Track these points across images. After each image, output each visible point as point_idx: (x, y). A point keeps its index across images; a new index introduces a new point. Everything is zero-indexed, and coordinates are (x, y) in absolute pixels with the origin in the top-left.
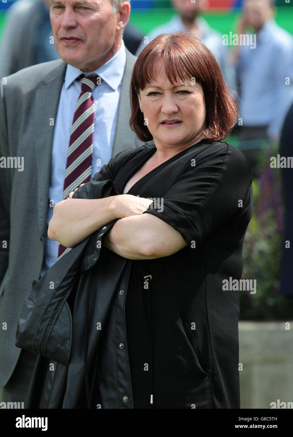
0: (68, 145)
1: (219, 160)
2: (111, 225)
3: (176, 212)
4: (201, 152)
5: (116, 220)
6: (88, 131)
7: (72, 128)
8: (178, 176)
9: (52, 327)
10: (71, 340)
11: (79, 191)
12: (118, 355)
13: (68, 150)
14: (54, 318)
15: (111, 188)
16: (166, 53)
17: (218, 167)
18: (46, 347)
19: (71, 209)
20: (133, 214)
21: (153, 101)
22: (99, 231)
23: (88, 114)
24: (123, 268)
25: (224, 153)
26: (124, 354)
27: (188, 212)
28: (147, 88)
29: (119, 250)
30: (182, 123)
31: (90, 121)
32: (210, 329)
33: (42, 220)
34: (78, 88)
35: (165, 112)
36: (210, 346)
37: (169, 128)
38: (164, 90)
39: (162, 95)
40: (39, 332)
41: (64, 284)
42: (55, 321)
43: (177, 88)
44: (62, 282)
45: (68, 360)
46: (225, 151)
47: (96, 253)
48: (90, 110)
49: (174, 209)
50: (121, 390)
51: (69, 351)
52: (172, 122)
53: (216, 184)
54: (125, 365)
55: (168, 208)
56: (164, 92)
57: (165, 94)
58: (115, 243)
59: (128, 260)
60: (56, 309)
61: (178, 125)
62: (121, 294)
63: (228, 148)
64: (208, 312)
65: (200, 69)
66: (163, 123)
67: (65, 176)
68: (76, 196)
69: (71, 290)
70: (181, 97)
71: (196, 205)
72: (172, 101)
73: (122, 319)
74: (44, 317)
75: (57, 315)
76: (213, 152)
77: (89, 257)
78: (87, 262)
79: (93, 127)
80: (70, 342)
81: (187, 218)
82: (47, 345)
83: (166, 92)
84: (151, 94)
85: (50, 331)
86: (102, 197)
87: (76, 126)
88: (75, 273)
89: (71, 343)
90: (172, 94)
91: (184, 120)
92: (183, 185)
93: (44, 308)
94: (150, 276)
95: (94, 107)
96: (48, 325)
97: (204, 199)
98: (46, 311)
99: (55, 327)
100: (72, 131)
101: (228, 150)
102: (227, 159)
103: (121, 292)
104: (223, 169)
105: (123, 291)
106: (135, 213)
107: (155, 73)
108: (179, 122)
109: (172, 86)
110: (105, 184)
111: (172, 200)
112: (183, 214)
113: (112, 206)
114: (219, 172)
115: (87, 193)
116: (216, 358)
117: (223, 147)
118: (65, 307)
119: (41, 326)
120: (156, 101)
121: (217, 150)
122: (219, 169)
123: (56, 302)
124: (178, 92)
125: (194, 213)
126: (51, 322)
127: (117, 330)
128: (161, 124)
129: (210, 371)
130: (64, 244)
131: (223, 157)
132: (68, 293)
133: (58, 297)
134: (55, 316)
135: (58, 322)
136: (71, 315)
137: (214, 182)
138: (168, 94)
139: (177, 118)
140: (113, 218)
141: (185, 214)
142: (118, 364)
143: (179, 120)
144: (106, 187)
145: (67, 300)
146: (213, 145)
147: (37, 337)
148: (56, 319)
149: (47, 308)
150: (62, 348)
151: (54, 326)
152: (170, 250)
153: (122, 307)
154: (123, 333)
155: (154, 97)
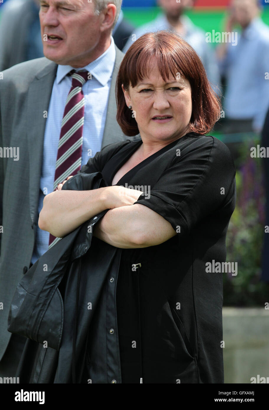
0: (59, 137)
1: (206, 153)
2: (102, 215)
3: (166, 203)
4: (187, 145)
5: (107, 210)
6: (78, 124)
7: (63, 121)
8: (166, 168)
9: (43, 313)
10: (62, 326)
11: (69, 183)
12: (108, 340)
13: (59, 142)
14: (46, 304)
15: (101, 180)
16: (158, 52)
17: (205, 159)
18: (38, 332)
19: (62, 200)
20: (123, 204)
21: (145, 98)
22: (90, 221)
23: (78, 108)
24: (113, 256)
25: (210, 146)
26: (114, 339)
27: (177, 203)
28: (139, 85)
29: (110, 239)
30: (173, 118)
31: (80, 114)
32: (197, 316)
33: (33, 208)
34: (69, 83)
35: (158, 108)
36: (196, 331)
37: (161, 123)
38: (156, 87)
39: (153, 92)
40: (31, 317)
41: (56, 271)
42: (47, 308)
43: (169, 85)
44: (54, 269)
45: (59, 344)
46: (211, 144)
47: (87, 242)
48: (80, 104)
49: (164, 199)
50: (110, 374)
51: (61, 336)
52: (163, 118)
53: (203, 176)
54: (115, 350)
55: (159, 199)
56: (155, 89)
57: (157, 91)
58: (106, 233)
59: (118, 249)
60: (48, 295)
61: (169, 120)
62: (112, 282)
63: (213, 141)
64: (194, 299)
65: (189, 67)
66: (154, 118)
67: (56, 167)
68: (65, 187)
69: (62, 277)
70: (172, 93)
71: (185, 196)
72: (164, 98)
73: (113, 306)
74: (36, 303)
75: (48, 302)
76: (199, 146)
77: (80, 245)
78: (78, 251)
79: (83, 121)
80: (61, 327)
81: (176, 208)
82: (39, 330)
83: (158, 88)
84: (142, 91)
85: (42, 316)
86: (92, 188)
87: (67, 119)
88: (66, 261)
89: (62, 329)
90: (164, 91)
91: (175, 116)
92: (171, 177)
93: (37, 294)
94: (140, 264)
95: (84, 102)
96: (40, 310)
97: (192, 190)
98: (38, 297)
99: (46, 313)
100: (63, 124)
101: (214, 143)
102: (213, 152)
103: (112, 280)
104: (209, 161)
105: (113, 279)
106: (125, 204)
107: (149, 71)
108: (169, 117)
109: (165, 83)
110: (95, 176)
111: (161, 191)
112: (173, 204)
113: (103, 197)
114: (206, 165)
115: (77, 185)
116: (202, 343)
117: (209, 141)
118: (56, 294)
119: (33, 311)
120: (148, 97)
121: (203, 143)
122: (206, 161)
123: (47, 289)
124: (169, 89)
125: (184, 203)
126: (42, 308)
127: (107, 316)
128: (152, 120)
129: (196, 355)
130: (54, 234)
131: (209, 150)
132: (59, 280)
133: (49, 284)
134: (47, 302)
135: (50, 308)
136: (62, 301)
137: (201, 174)
138: (159, 91)
139: (168, 113)
140: (104, 209)
141: (175, 205)
142: (107, 348)
143: (170, 115)
144: (95, 179)
145: (58, 287)
146: (200, 138)
147: (29, 322)
148: (48, 305)
149: (39, 295)
150: (54, 333)
151: (46, 311)
152: (160, 239)
153: (113, 294)
154: (113, 319)
155: (145, 93)
